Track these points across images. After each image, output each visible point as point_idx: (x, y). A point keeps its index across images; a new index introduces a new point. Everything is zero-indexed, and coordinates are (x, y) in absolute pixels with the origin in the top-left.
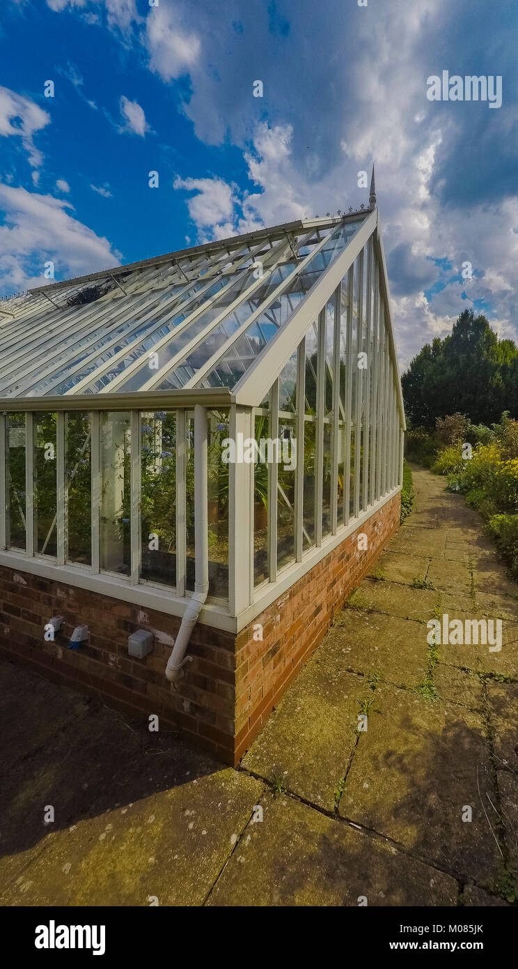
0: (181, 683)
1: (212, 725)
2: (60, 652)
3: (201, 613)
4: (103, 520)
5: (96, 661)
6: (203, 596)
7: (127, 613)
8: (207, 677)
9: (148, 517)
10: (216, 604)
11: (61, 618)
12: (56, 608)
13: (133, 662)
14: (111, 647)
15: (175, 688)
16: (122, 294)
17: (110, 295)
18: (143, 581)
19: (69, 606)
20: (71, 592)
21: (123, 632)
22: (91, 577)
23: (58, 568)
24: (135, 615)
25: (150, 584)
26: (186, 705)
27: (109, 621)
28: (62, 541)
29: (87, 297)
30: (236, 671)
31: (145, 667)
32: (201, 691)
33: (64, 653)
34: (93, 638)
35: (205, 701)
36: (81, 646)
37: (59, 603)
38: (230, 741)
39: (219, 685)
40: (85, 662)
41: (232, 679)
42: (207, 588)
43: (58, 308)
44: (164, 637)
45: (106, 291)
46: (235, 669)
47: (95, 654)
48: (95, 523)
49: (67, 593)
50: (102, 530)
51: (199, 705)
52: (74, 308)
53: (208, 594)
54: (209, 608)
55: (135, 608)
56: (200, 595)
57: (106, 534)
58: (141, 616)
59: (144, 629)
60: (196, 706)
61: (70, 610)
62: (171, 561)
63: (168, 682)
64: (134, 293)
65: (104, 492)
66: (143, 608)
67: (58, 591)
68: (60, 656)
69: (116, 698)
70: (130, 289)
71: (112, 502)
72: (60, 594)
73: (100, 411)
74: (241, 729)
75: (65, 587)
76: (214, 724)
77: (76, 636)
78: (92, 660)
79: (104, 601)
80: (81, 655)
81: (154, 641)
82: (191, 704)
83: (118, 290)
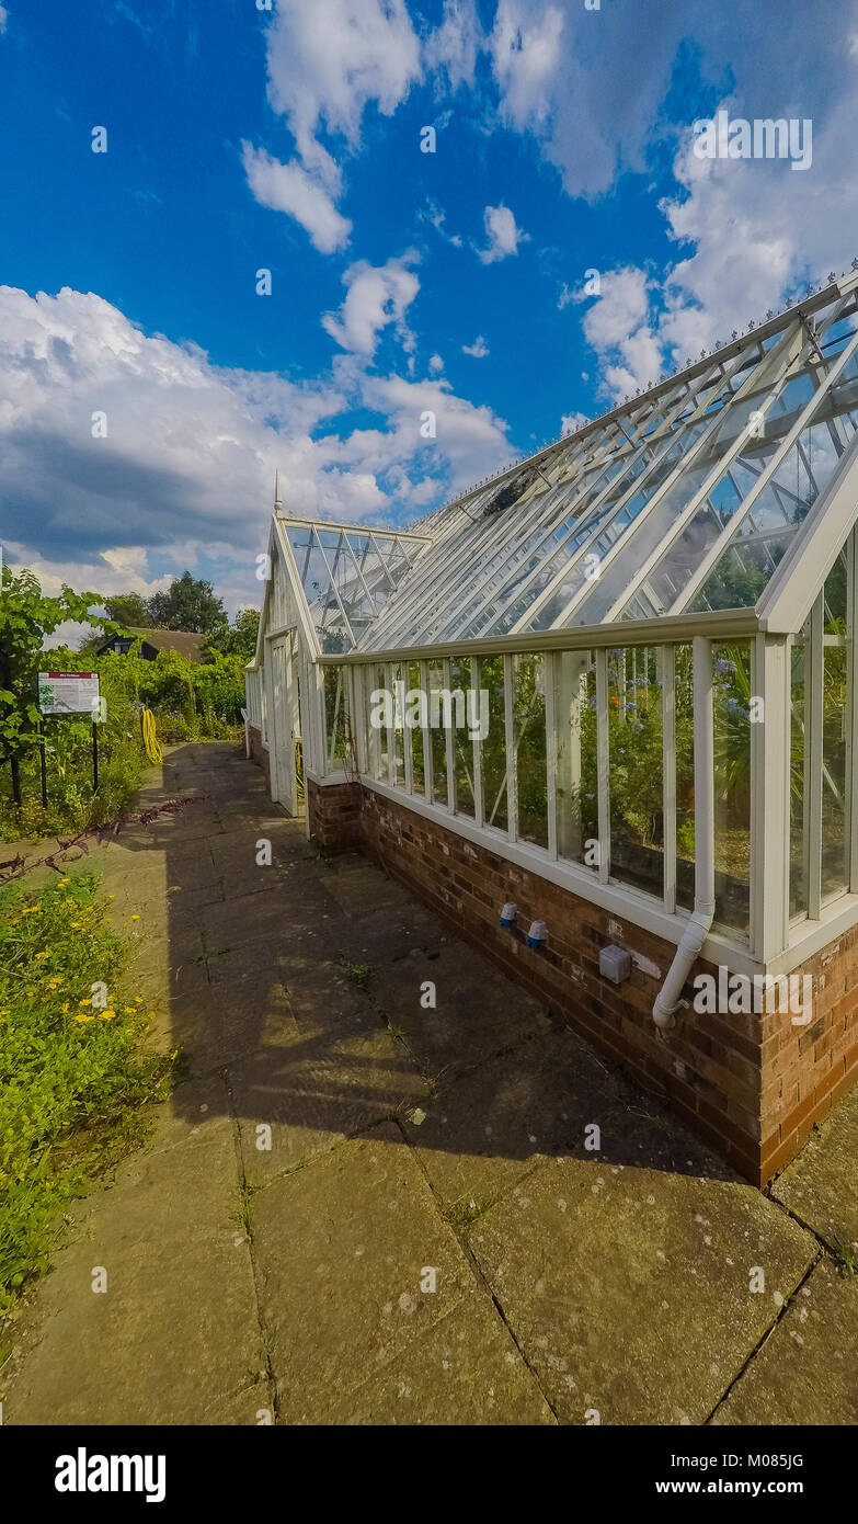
0: (671, 1034)
1: (722, 1111)
2: (515, 945)
3: (705, 943)
4: (560, 792)
5: (555, 968)
6: (708, 920)
7: (594, 919)
8: (713, 1038)
9: (621, 795)
10: (726, 936)
11: (515, 905)
12: (510, 892)
13: (602, 984)
14: (574, 957)
15: (662, 1037)
16: (546, 487)
17: (530, 492)
18: (615, 881)
19: (523, 893)
20: (525, 877)
21: (590, 942)
22: (549, 864)
23: (508, 843)
24: (605, 924)
25: (625, 886)
26: (680, 1067)
27: (571, 924)
28: (513, 812)
29: (505, 500)
30: (761, 1046)
31: (618, 995)
32: (705, 1057)
33: (519, 949)
34: (551, 940)
35: (709, 1070)
36: (539, 945)
37: (512, 887)
38: (754, 1149)
39: (732, 1056)
40: (543, 966)
41: (756, 1057)
42: (712, 910)
43: (475, 521)
44: (646, 965)
45: (524, 486)
46: (761, 1042)
47: (555, 960)
48: (551, 797)
49: (521, 877)
50: (558, 803)
51: (699, 1073)
52: (492, 518)
53: (715, 919)
54: (716, 938)
55: (605, 915)
56: (703, 917)
57: (563, 811)
58: (613, 927)
59: (618, 945)
60: (696, 1075)
61: (523, 898)
62: (656, 861)
63: (652, 1025)
64: (561, 481)
65: (559, 756)
66: (616, 917)
67: (511, 873)
68: (515, 951)
69: (582, 1023)
70: (553, 476)
71: (569, 769)
72: (512, 877)
73: (553, 651)
74: (769, 1136)
75: (520, 870)
76: (725, 1110)
77: (535, 930)
78: (551, 965)
79: (565, 897)
80: (538, 956)
81: (630, 964)
82: (687, 1068)
83: (540, 481)
